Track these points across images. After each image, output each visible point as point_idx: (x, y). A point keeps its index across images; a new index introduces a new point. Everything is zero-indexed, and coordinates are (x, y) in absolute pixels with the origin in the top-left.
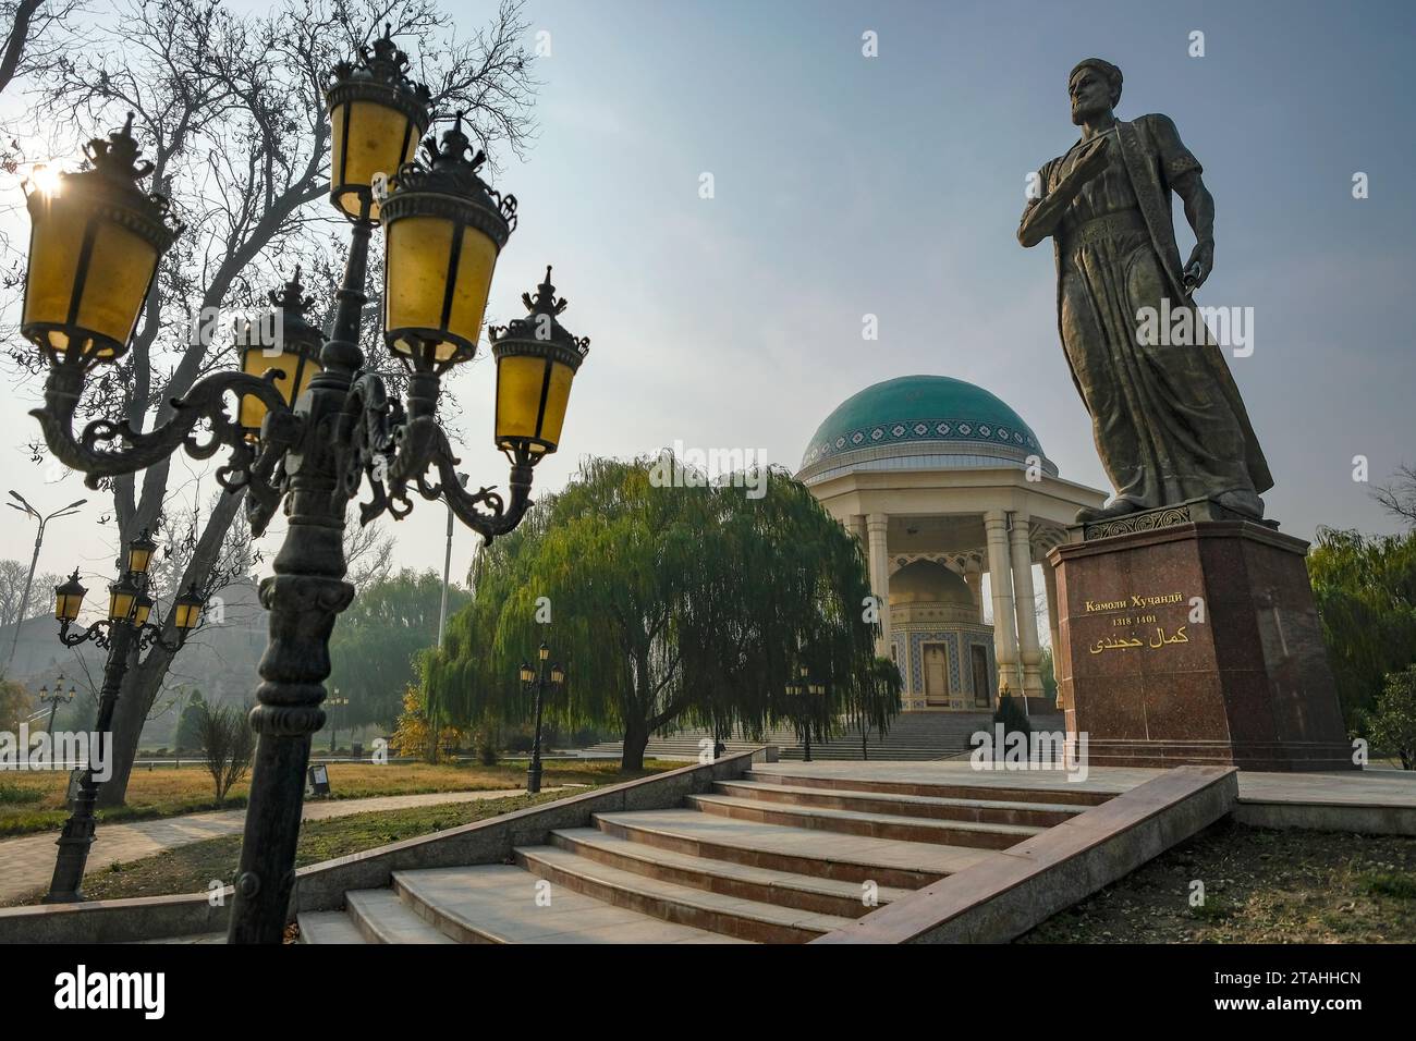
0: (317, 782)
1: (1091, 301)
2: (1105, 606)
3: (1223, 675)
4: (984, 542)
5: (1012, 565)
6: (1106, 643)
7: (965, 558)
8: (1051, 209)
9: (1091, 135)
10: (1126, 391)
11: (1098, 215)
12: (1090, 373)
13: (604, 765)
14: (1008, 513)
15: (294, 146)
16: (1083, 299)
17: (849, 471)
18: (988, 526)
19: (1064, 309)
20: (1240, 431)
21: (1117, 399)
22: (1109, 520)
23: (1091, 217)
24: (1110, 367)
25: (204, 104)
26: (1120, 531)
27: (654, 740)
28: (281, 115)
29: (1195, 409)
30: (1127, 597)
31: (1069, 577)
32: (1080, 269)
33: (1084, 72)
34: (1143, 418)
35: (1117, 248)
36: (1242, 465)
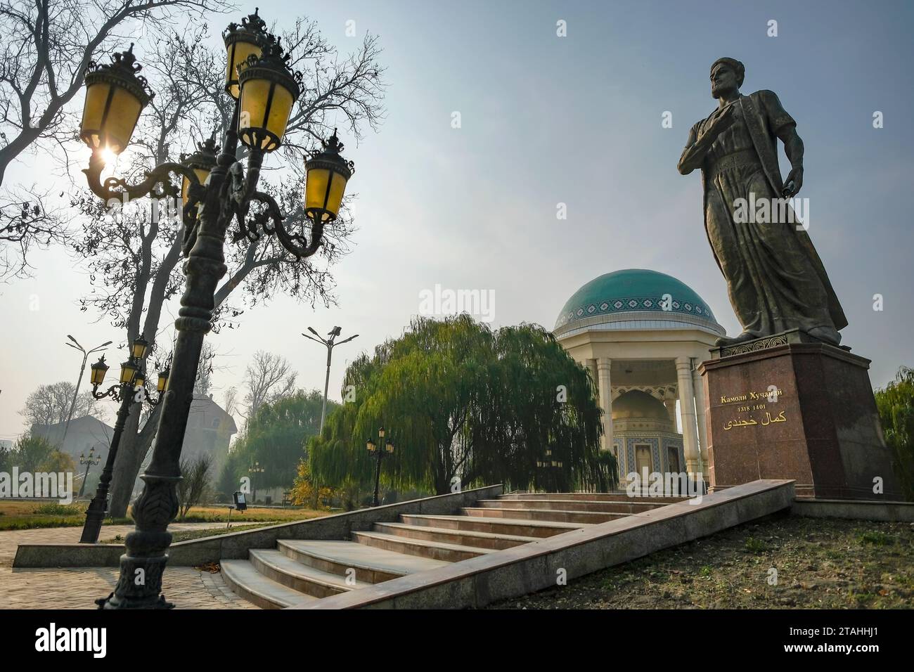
0: (239, 502)
1: (725, 207)
2: (733, 399)
3: (809, 443)
4: (675, 378)
5: (695, 394)
6: (734, 423)
7: (663, 389)
8: (698, 151)
9: (724, 104)
10: (748, 263)
11: (728, 154)
12: (725, 252)
14: (692, 359)
16: (720, 207)
17: (585, 330)
18: (678, 367)
19: (708, 212)
20: (824, 289)
21: (742, 269)
22: (736, 345)
23: (725, 155)
24: (737, 248)
25: (189, 102)
26: (743, 351)
29: (793, 275)
30: (747, 393)
31: (710, 382)
32: (718, 187)
33: (719, 66)
34: (759, 280)
35: (740, 174)
36: (826, 311)
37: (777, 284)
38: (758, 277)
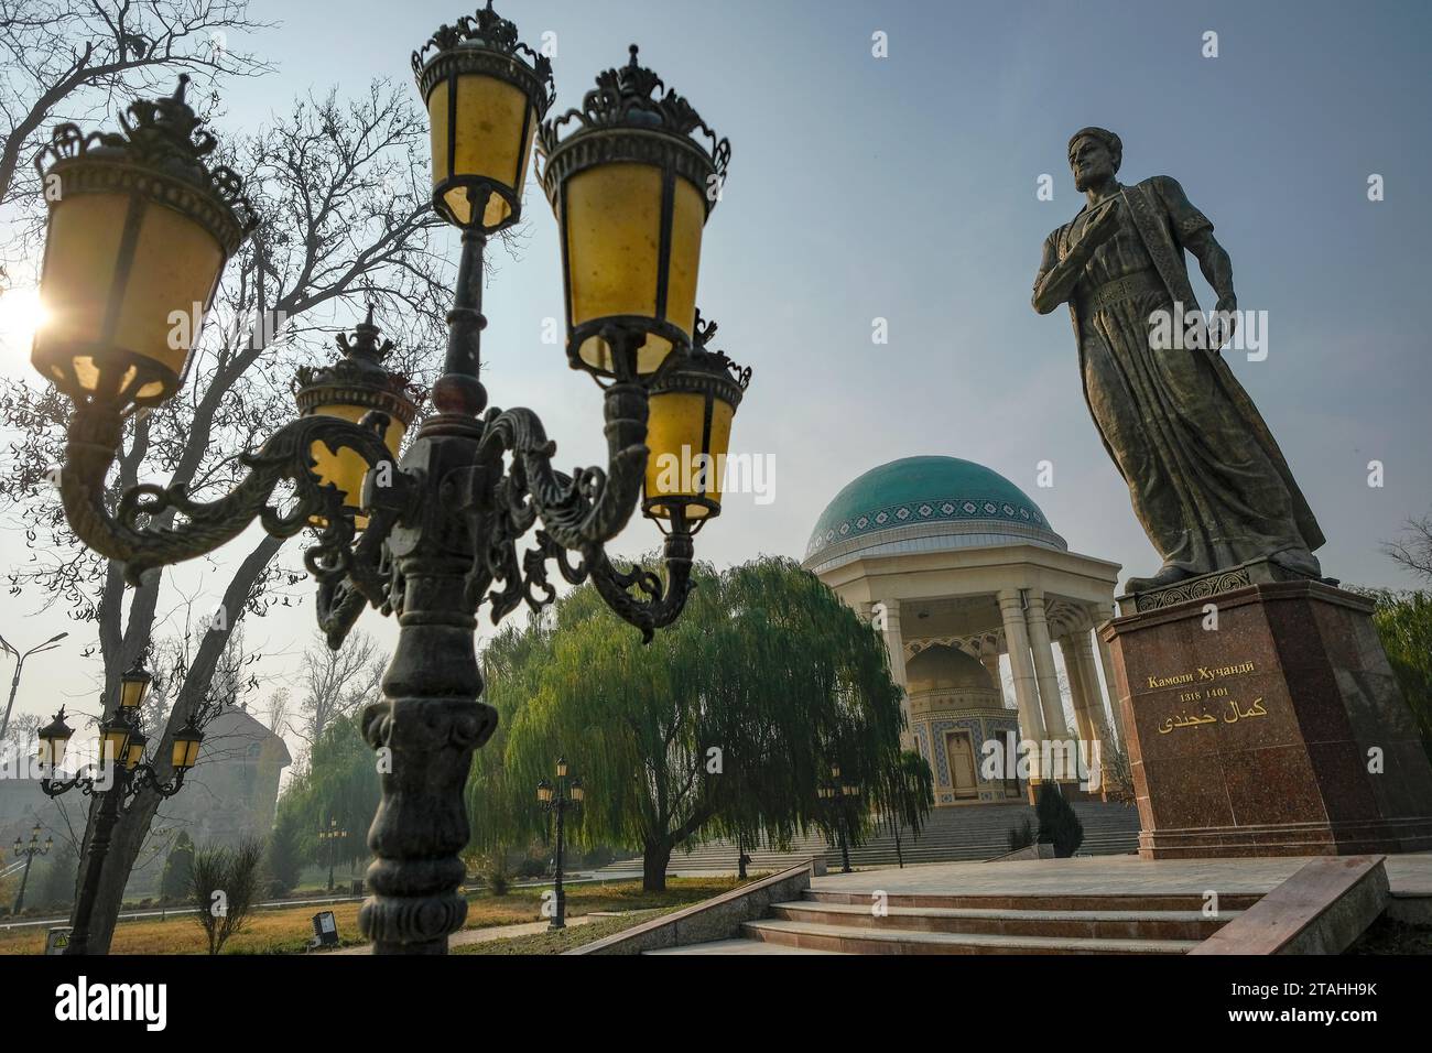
0: (324, 931)
1: (1115, 363)
2: (1171, 681)
3: (1312, 750)
4: (999, 621)
5: (1031, 644)
6: (1175, 721)
7: (980, 641)
8: (1064, 275)
9: (1096, 201)
10: (1161, 452)
11: (1113, 278)
12: (1122, 437)
13: (625, 886)
14: (1021, 591)
15: (286, 257)
16: (1107, 363)
17: (856, 557)
18: (1002, 606)
19: (1088, 373)
20: (1285, 487)
21: (1153, 462)
22: (1162, 588)
23: (1107, 280)
24: (1142, 429)
26: (1176, 600)
27: (677, 855)
28: (272, 227)
29: (1236, 468)
30: (1192, 669)
31: (1125, 653)
32: (1100, 332)
33: (1083, 141)
34: (1183, 480)
35: (1136, 309)
36: (1291, 522)
37: (1211, 483)
38: (1181, 475)
